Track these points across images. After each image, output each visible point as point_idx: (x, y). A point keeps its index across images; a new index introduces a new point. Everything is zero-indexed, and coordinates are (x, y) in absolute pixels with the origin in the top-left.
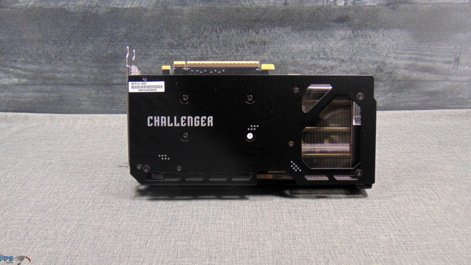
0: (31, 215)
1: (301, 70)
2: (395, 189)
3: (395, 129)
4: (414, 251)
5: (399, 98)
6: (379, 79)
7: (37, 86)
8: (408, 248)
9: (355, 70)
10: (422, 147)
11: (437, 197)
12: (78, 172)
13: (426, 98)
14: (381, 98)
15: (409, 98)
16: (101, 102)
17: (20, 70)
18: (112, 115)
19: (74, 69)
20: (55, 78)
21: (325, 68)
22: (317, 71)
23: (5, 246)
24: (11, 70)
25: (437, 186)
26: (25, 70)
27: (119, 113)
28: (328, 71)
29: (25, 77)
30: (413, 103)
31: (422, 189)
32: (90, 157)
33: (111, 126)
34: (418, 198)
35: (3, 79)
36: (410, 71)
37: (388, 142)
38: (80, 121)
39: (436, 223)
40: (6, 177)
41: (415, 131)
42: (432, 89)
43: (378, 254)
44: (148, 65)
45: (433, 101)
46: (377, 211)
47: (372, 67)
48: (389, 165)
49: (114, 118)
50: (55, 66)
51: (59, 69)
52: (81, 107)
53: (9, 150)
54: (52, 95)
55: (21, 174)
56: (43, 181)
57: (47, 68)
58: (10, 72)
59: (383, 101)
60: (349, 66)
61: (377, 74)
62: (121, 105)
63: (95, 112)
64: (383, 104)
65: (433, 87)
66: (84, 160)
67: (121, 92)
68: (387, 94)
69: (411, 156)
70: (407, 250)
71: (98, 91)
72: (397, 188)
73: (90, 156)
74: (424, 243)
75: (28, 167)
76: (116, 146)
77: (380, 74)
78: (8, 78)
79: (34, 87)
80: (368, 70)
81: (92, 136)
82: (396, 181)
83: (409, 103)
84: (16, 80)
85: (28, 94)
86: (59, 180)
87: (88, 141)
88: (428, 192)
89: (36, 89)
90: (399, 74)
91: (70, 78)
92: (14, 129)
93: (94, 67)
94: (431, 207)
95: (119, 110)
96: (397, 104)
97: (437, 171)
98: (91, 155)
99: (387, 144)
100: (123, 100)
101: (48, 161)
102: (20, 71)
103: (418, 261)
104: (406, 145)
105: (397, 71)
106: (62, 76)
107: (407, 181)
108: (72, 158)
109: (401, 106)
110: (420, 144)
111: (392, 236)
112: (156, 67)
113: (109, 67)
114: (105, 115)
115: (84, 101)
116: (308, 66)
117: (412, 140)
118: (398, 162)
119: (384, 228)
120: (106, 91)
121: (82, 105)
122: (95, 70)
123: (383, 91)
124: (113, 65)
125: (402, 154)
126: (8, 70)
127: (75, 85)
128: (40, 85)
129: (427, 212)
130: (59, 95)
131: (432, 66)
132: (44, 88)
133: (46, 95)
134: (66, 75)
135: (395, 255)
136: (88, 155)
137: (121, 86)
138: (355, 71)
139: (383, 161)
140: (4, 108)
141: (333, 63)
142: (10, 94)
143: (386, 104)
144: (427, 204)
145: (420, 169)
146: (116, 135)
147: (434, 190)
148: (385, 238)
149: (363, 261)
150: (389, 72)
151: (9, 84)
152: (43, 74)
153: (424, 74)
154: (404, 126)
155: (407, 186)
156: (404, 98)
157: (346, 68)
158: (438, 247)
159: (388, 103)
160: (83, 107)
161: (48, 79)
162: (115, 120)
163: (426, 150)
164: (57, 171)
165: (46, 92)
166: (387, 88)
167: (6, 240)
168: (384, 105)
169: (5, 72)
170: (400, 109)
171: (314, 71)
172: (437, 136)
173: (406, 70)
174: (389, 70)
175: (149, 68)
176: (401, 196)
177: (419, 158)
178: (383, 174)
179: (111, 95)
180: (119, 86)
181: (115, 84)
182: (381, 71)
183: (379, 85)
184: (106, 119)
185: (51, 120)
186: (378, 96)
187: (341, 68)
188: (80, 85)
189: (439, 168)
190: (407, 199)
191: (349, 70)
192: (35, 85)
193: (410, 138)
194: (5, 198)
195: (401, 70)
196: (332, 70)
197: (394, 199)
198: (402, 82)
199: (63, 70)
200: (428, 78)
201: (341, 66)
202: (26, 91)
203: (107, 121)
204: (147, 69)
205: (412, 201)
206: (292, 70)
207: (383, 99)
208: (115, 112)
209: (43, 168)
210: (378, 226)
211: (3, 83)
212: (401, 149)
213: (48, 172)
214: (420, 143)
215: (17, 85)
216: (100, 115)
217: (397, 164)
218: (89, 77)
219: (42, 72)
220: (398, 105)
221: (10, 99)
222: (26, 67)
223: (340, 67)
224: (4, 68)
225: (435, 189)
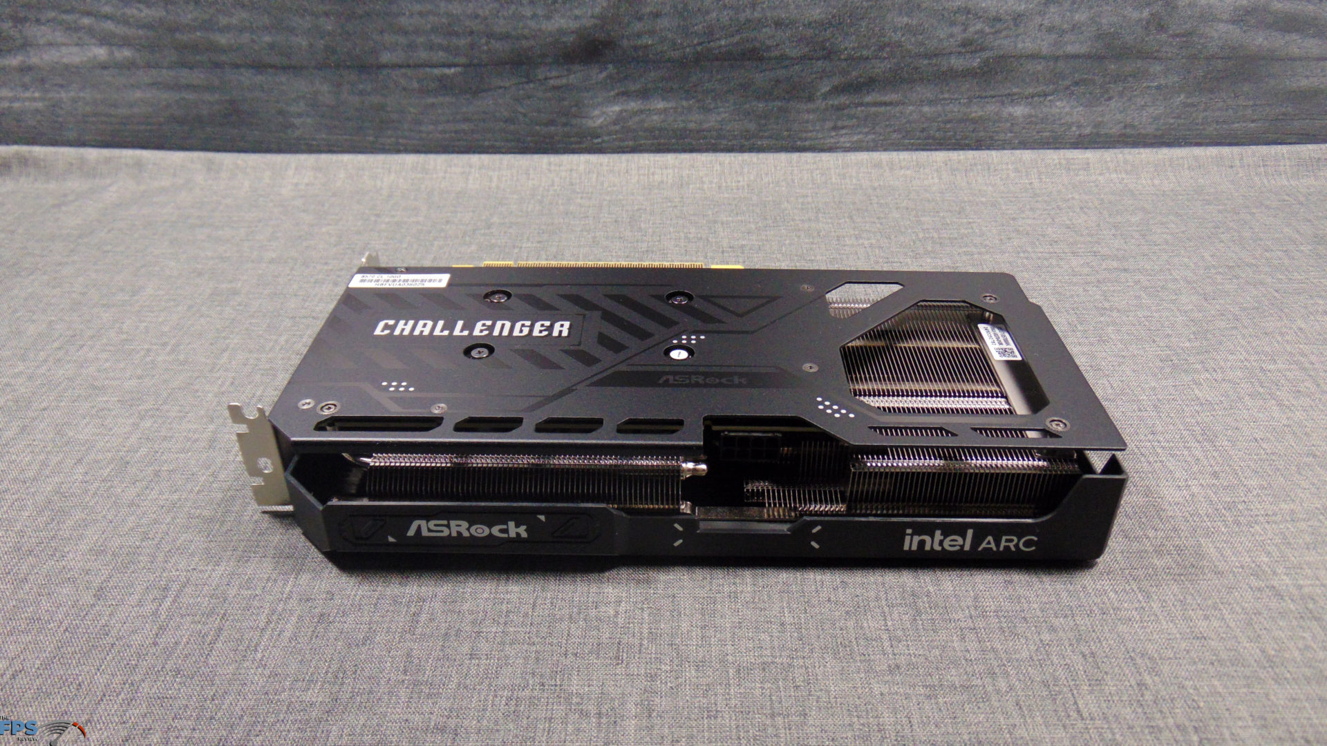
0: (212, 427)
1: (926, 26)
2: (1199, 366)
3: (1188, 200)
4: (1257, 527)
5: (1205, 110)
6: (1152, 53)
7: (164, 71)
8: (1241, 519)
9: (1083, 25)
10: (1266, 251)
11: (1313, 388)
12: (314, 314)
13: (1284, 110)
14: (1151, 110)
15: (1232, 109)
16: (348, 119)
17: (109, 22)
18: (381, 158)
19: (266, 20)
20: (213, 48)
21: (998, 19)
22: (972, 29)
23: (162, 507)
24: (86, 21)
25: (1313, 358)
26: (125, 21)
27: (398, 152)
28: (1005, 29)
29: (126, 42)
30: (1244, 125)
31: (1272, 367)
32: (339, 276)
33: (381, 188)
34: (1261, 390)
35: (64, 50)
36: (1245, 28)
37: (1169, 237)
38: (290, 172)
39: (1314, 456)
40: (120, 328)
41: (1247, 207)
42: (1304, 83)
43: (1161, 534)
44: (482, 7)
45: (1303, 119)
46: (1150, 422)
47: (1135, 15)
48: (1176, 299)
49: (388, 166)
50: (212, 11)
51: (224, 21)
52: (289, 131)
53: (110, 254)
54: (207, 97)
55: (160, 320)
56: (225, 338)
57: (189, 16)
58: (84, 28)
59: (1156, 118)
60: (1068, 14)
61: (1147, 39)
62: (406, 126)
63: (331, 149)
64: (1154, 126)
65: (1307, 77)
66: (323, 283)
67: (404, 89)
68: (1170, 98)
69: (1237, 277)
70: (1239, 524)
71: (339, 85)
72: (1202, 362)
73: (338, 273)
74: (1283, 506)
75: (174, 300)
76: (404, 246)
77: (1158, 37)
78: (77, 45)
79: (154, 72)
80: (1121, 27)
81: (334, 217)
82: (1197, 344)
83: (1233, 123)
84: (101, 52)
85: (138, 94)
86: (268, 337)
87: (324, 230)
88: (1288, 373)
89: (159, 80)
90: (1212, 37)
91: (256, 48)
92: (111, 197)
93: (327, 14)
94: (1299, 415)
95: (401, 141)
96: (1198, 127)
97: (1312, 318)
98: (341, 270)
99: (1167, 243)
100: (410, 113)
101: (224, 286)
102: (109, 26)
103: (1269, 553)
104: (1222, 245)
105: (1208, 29)
106: (233, 41)
107: (1230, 344)
108: (289, 277)
109: (1207, 132)
110: (1262, 243)
111: (1195, 490)
112: (503, 16)
113: (368, 14)
114: (361, 158)
115: (300, 115)
116: (946, 14)
117: (1239, 232)
118: (1202, 292)
119: (1172, 468)
120: (361, 87)
121: (292, 126)
122: (329, 25)
123: (1158, 88)
124: (378, 7)
125: (1213, 271)
126: (75, 22)
127: (272, 66)
128: (170, 67)
129: (1288, 426)
130: (228, 98)
131: (1312, 14)
132: (186, 76)
133: (191, 96)
134: (245, 38)
135: (1207, 535)
136: (331, 270)
137: (403, 70)
138: (1084, 28)
139: (1159, 289)
140: (72, 135)
141: (1020, 5)
142: (87, 94)
143: (1164, 128)
144: (1288, 407)
145: (1264, 311)
146: (399, 213)
147: (1304, 369)
148: (1178, 494)
149: (1122, 552)
150: (1182, 31)
151: (82, 63)
152: (178, 35)
153: (1287, 38)
154: (1212, 190)
155: (1230, 357)
156: (1219, 109)
157: (1057, 21)
158: (1321, 517)
159: (1172, 124)
160: (298, 133)
161: (195, 48)
162: (390, 172)
163: (1280, 259)
164: (255, 312)
165: (190, 87)
166: (1173, 79)
167: (161, 493)
168: (1157, 130)
169: (67, 29)
170: (1204, 141)
171: (963, 27)
172: (1309, 221)
173: (1235, 26)
174: (1184, 27)
175: (486, 18)
176: (1216, 384)
177: (1261, 283)
178: (1162, 326)
179: (376, 99)
180: (399, 72)
181: (385, 66)
182: (1161, 28)
183: (1151, 70)
184: (363, 169)
185: (209, 169)
186: (1146, 103)
187: (1043, 20)
188: (285, 68)
189: (1320, 310)
190: (1230, 393)
191: (1065, 26)
192: (157, 66)
193: (1231, 224)
194: (134, 382)
195: (1222, 27)
196: (1016, 25)
197: (1197, 392)
198: (1219, 61)
199: (234, 22)
200: (1297, 51)
201: (1044, 14)
202: (132, 86)
203: (367, 173)
204: (477, 21)
205: (1247, 398)
206: (900, 25)
207: (1157, 112)
208: (387, 147)
209: (216, 303)
210: (1156, 462)
211: (65, 60)
212: (1207, 256)
213: (233, 316)
214: (1261, 240)
215: (104, 67)
216: (346, 158)
217: (1200, 297)
218: (311, 45)
219: (174, 29)
220: (1199, 132)
221: (88, 109)
222: (129, 11)
223: (1040, 15)
224: (65, 17)
225: (1307, 365)
